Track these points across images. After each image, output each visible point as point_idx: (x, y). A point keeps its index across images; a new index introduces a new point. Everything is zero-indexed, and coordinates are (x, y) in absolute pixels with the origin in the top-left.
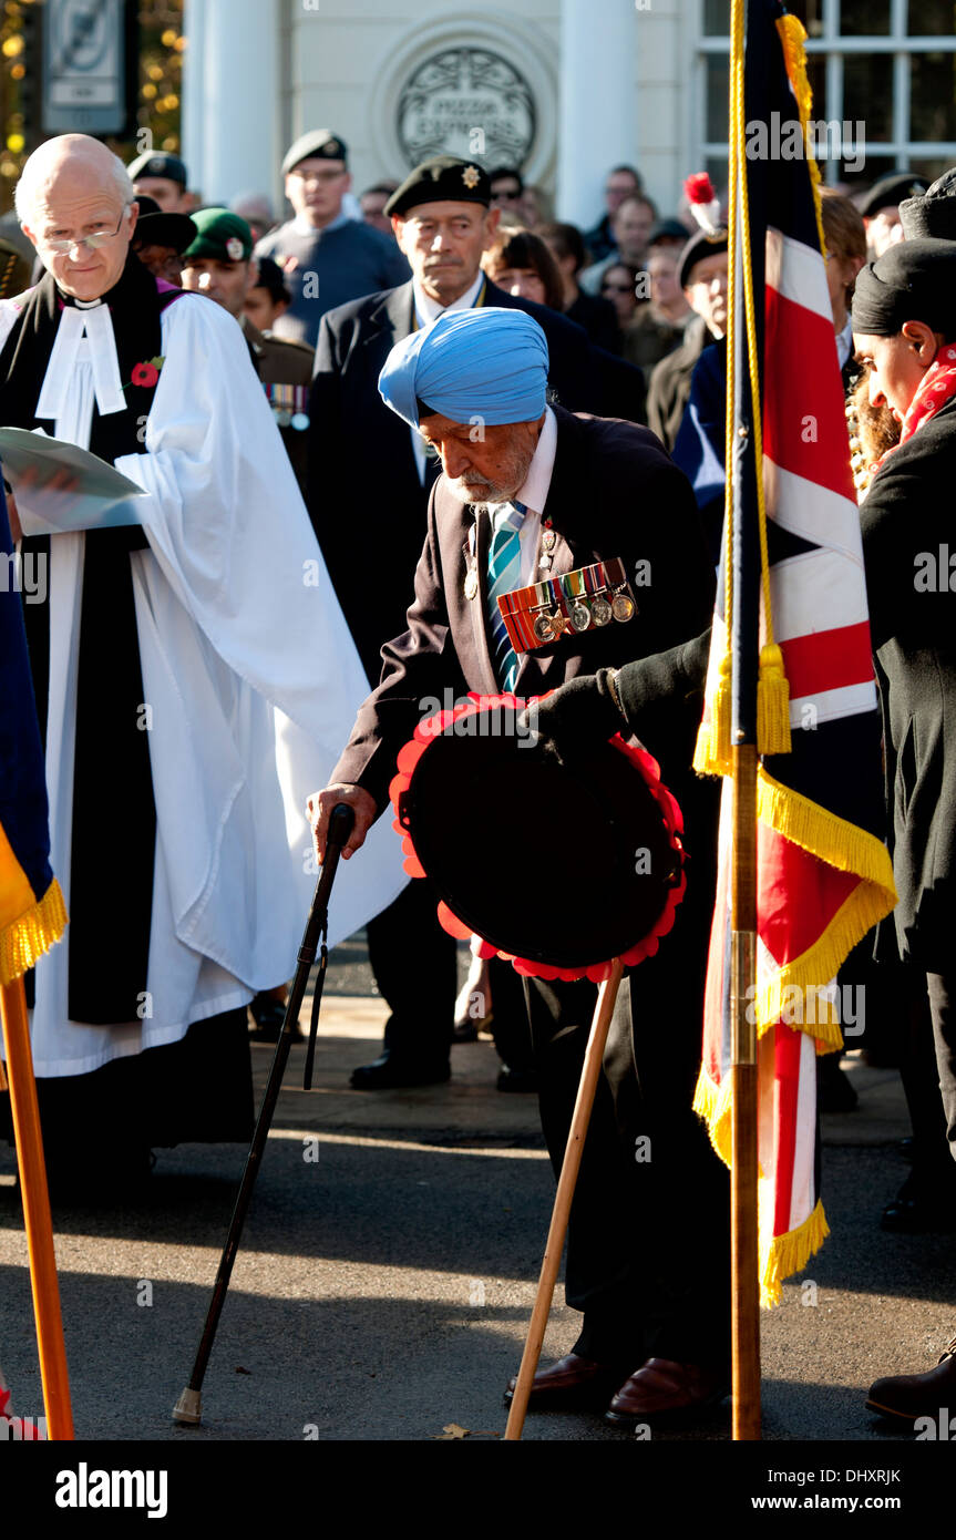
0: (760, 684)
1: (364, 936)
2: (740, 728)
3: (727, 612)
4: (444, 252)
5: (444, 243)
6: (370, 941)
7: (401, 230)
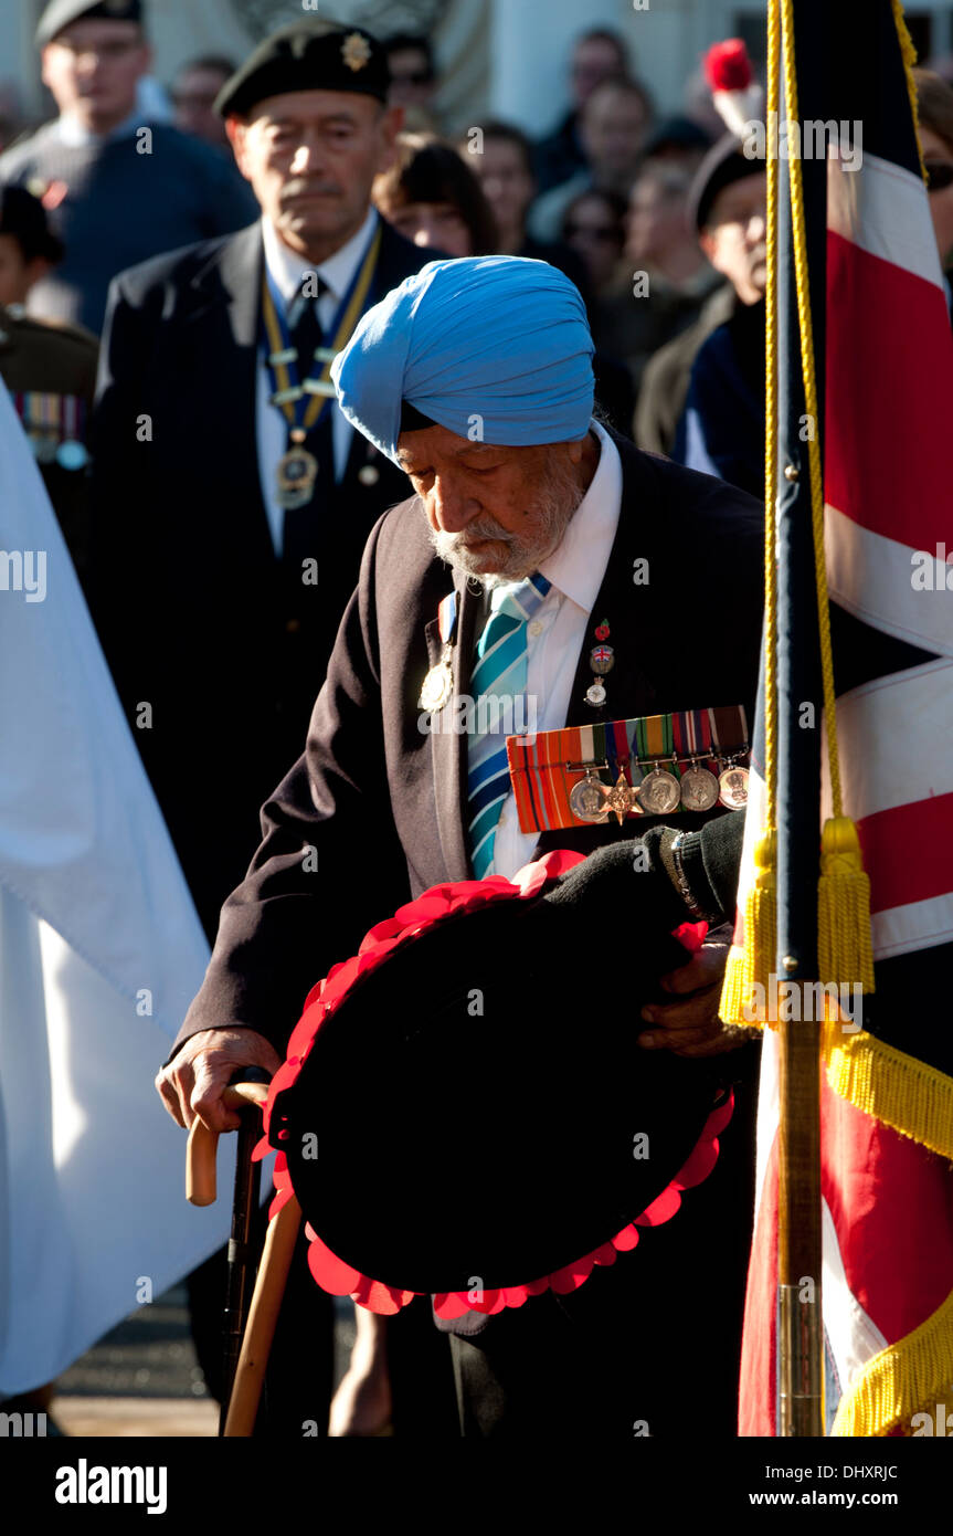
0: (822, 881)
1: (182, 1297)
2: (790, 954)
3: (769, 763)
4: (312, 174)
5: (312, 158)
6: (193, 1306)
7: (242, 139)
